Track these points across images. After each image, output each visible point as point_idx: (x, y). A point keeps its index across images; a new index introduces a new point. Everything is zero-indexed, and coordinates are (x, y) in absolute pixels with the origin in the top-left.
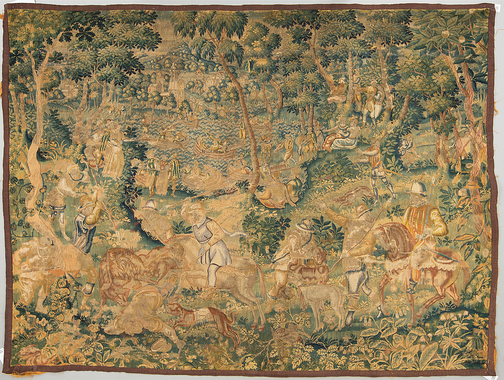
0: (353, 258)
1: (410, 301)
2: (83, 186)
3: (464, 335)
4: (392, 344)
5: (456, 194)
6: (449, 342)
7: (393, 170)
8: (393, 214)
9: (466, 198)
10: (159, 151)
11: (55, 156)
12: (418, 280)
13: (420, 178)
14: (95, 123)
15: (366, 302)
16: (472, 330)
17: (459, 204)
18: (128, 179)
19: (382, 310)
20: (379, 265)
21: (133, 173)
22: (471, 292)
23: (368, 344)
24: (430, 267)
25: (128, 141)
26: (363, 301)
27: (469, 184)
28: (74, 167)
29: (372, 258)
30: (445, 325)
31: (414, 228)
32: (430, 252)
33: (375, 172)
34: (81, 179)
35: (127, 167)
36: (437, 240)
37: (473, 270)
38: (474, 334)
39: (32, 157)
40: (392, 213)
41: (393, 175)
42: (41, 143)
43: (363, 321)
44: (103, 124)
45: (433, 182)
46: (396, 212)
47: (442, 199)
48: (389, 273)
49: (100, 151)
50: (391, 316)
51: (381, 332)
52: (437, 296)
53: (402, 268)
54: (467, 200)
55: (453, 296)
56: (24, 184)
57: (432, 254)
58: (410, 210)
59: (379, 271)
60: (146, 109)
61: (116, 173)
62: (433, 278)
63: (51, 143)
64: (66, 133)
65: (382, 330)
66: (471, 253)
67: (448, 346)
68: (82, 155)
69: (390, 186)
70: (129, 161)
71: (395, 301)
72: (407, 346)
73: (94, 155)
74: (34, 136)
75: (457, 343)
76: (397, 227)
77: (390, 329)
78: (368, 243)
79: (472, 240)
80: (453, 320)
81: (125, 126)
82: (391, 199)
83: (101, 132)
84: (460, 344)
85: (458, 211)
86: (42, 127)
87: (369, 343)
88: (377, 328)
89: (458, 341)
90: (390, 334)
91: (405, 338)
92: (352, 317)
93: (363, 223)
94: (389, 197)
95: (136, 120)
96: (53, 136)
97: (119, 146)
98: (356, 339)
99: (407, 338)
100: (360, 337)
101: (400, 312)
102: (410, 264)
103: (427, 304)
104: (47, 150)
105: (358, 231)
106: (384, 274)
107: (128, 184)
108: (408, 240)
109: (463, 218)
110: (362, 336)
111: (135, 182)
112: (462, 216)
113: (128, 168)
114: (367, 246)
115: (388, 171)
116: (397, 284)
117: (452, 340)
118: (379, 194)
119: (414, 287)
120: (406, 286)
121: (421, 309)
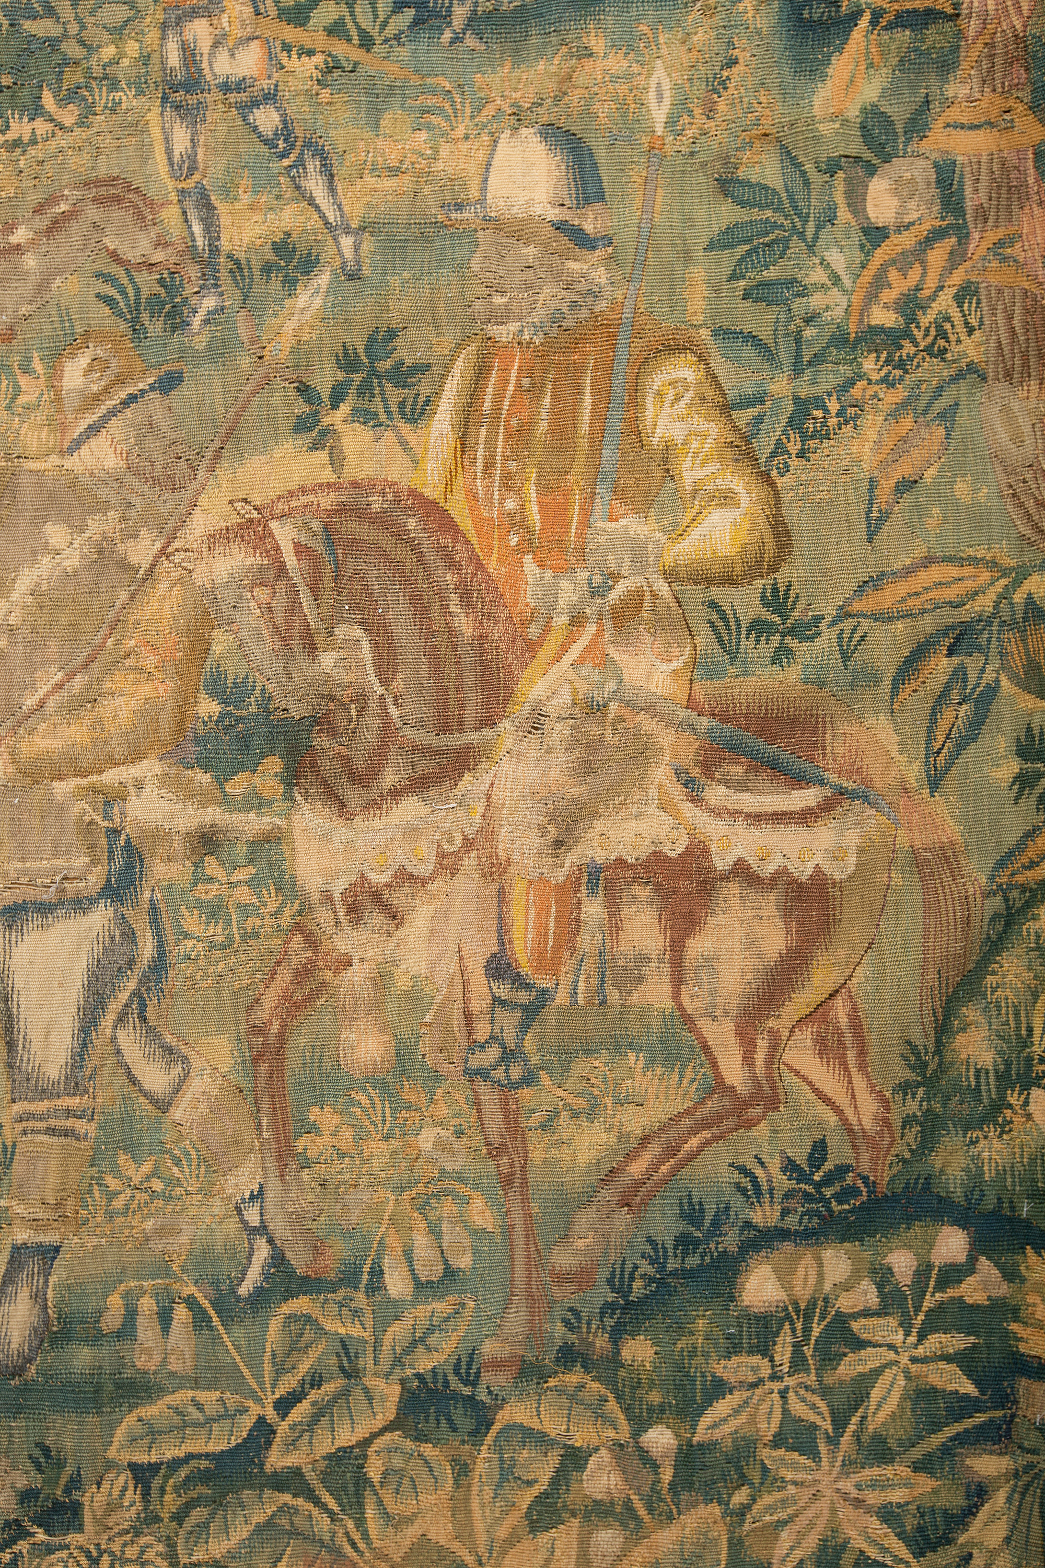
0: (38, 792)
1: (495, 1152)
3: (938, 1440)
4: (360, 1522)
5: (844, 214)
6: (823, 1505)
7: (336, 30)
8: (344, 409)
9: (929, 240)
12: (551, 967)
13: (551, 86)
15: (147, 1168)
16: (1005, 1399)
17: (872, 297)
19: (279, 1227)
20: (241, 850)
22: (987, 1058)
23: (167, 1527)
24: (644, 851)
26: (122, 1159)
27: (954, 114)
29: (189, 794)
30: (783, 1352)
31: (517, 521)
32: (648, 724)
33: (189, 53)
36: (699, 616)
37: (1001, 864)
38: (1020, 1430)
40: (337, 398)
41: (333, 66)
43: (127, 1331)
45: (659, 114)
46: (365, 389)
47: (728, 259)
48: (323, 916)
50: (350, 1277)
51: (270, 1414)
52: (712, 1105)
53: (425, 870)
54: (937, 256)
55: (842, 1100)
57: (666, 738)
58: (481, 373)
59: (244, 895)
62: (677, 948)
65: (284, 1405)
66: (977, 724)
67: (811, 1542)
69: (313, 165)
71: (377, 1149)
72: (482, 1539)
75: (888, 1515)
76: (379, 520)
77: (345, 1393)
78: (150, 661)
79: (985, 603)
80: (845, 1303)
82: (323, 279)
84: (910, 1524)
85: (869, 364)
87: (179, 1518)
88: (238, 1384)
89: (897, 1496)
90: (346, 1436)
91: (462, 1470)
92: (38, 1297)
93: (104, 493)
94: (309, 265)
98: (75, 1483)
99: (481, 1467)
100: (110, 1465)
101: (421, 1242)
102: (488, 832)
103: (637, 1169)
105: (72, 561)
106: (286, 919)
108: (465, 625)
109: (907, 422)
110: (126, 1457)
112: (903, 406)
114: (146, 690)
115: (290, 33)
116: (391, 1006)
117: (847, 1485)
118: (225, 244)
119: (524, 1026)
120: (457, 1021)
121: (585, 1219)
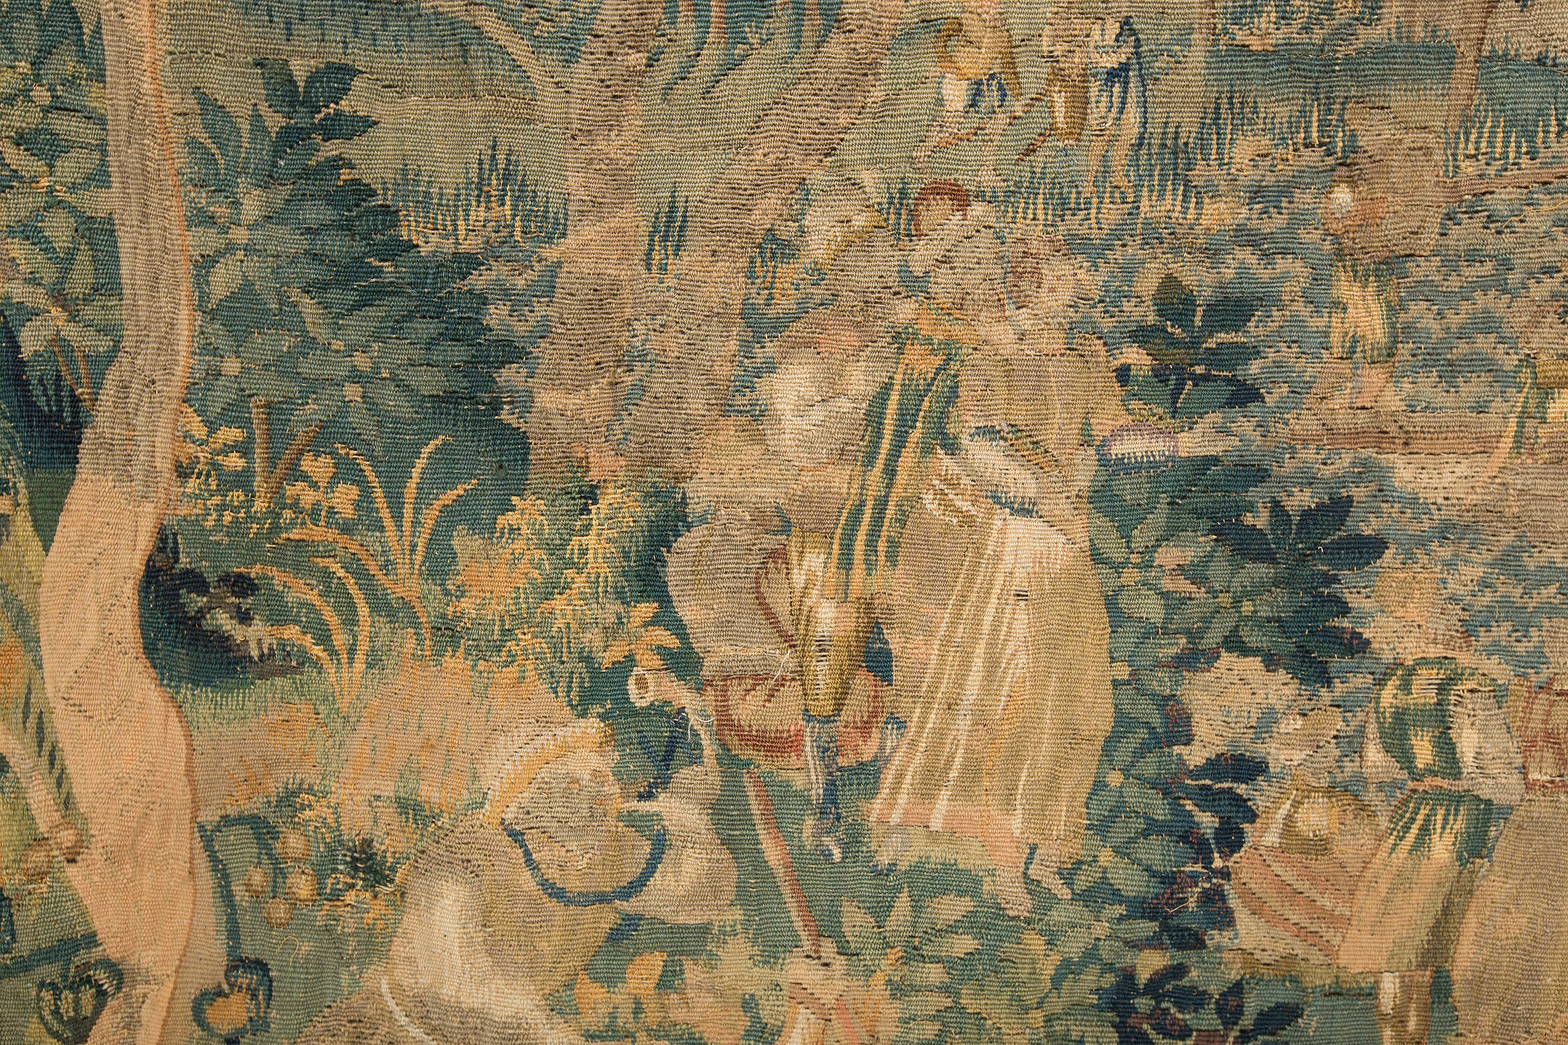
2: (655, 962)
10: (1519, 575)
11: (350, 620)
14: (787, 231)
18: (1151, 888)
21: (1207, 821)
25: (1159, 447)
28: (566, 750)
34: (637, 885)
35: (1141, 752)
39: (90, 637)
42: (183, 472)
44: (882, 248)
49: (846, 562)
56: (23, 947)
60: (1383, 53)
61: (1016, 823)
63: (296, 474)
64: (459, 353)
68: (646, 609)
70: (1161, 682)
73: (782, 609)
74: (97, 385)
81: (1129, 270)
83: (850, 338)
86: (185, 270)
95: (1257, 193)
96: (312, 387)
97: (1061, 507)
104: (252, 553)
107: (1154, 943)
111: (1226, 920)
113: (1149, 767)
